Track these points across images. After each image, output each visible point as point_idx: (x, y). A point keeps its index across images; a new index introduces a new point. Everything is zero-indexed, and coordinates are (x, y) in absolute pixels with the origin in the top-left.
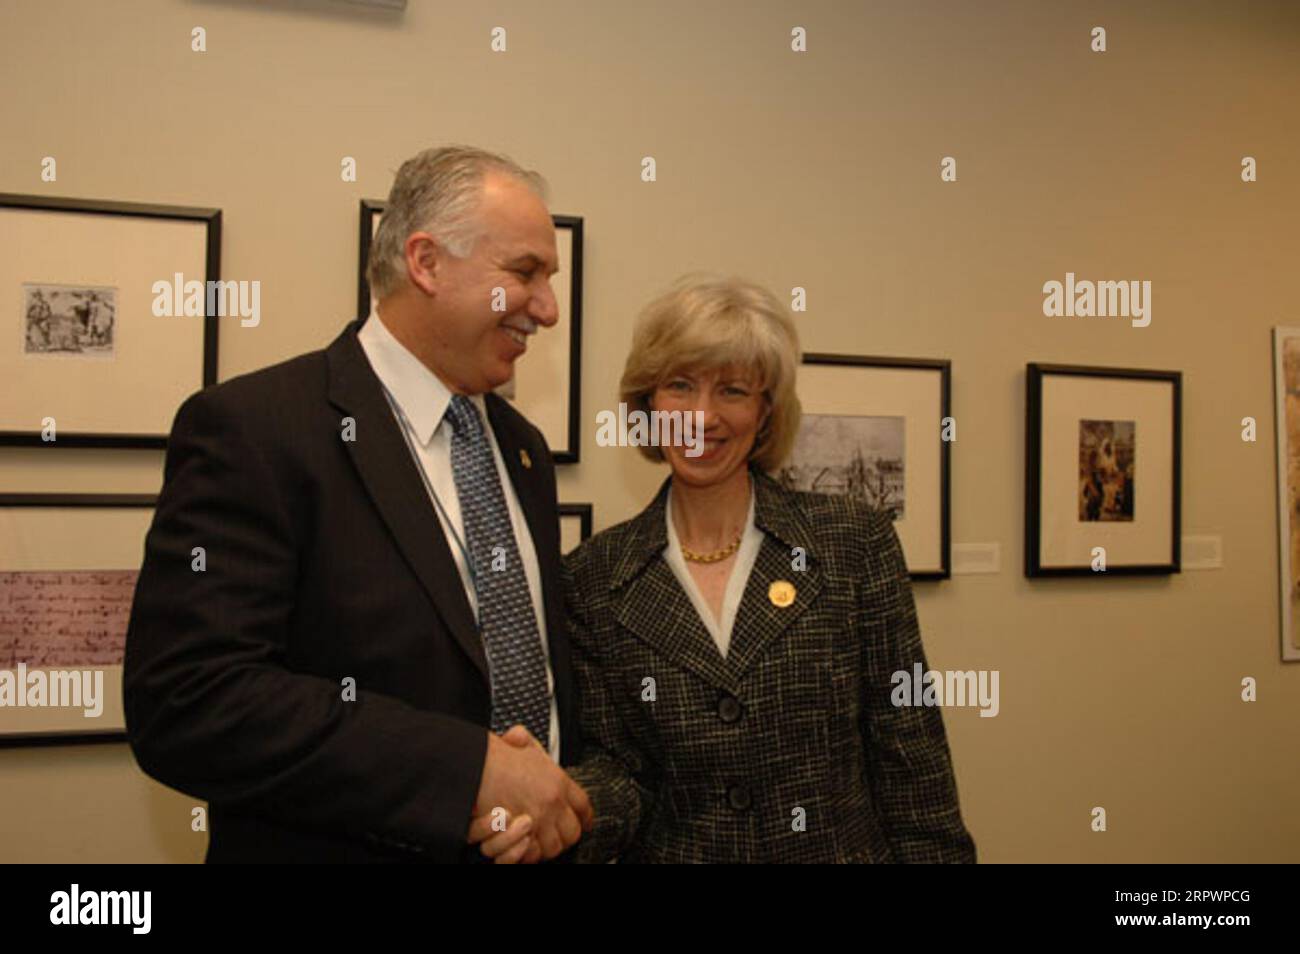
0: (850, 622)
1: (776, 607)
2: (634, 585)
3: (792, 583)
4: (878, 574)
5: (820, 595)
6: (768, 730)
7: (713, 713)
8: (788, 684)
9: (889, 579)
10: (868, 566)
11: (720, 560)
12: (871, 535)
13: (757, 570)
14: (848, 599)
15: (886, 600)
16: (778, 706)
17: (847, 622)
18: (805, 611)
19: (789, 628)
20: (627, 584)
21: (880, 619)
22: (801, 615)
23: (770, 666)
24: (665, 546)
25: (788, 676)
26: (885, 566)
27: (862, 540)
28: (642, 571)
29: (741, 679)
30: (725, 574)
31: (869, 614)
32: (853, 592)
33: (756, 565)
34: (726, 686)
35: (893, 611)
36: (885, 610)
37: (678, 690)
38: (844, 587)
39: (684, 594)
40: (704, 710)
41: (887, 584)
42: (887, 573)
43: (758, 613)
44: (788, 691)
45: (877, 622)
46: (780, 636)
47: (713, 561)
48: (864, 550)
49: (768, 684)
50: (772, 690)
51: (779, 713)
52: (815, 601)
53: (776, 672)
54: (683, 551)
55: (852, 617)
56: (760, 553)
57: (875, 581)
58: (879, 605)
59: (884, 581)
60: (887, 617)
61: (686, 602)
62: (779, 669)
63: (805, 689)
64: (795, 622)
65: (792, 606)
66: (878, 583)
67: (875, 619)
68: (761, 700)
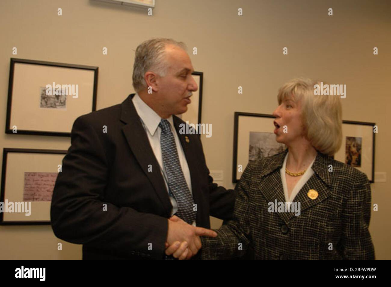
0: (337, 212)
1: (309, 198)
2: (267, 178)
3: (318, 192)
4: (355, 197)
5: (328, 198)
6: (297, 240)
7: (280, 228)
8: (306, 226)
9: (359, 200)
10: (352, 193)
11: (296, 176)
12: (356, 183)
13: (307, 184)
14: (339, 203)
15: (356, 208)
16: (301, 233)
17: (336, 211)
18: (320, 203)
19: (312, 207)
20: (265, 176)
21: (353, 214)
22: (318, 204)
23: (301, 218)
24: (281, 167)
25: (307, 223)
26: (359, 195)
27: (352, 183)
28: (271, 174)
29: (290, 219)
30: (296, 181)
31: (349, 211)
32: (341, 201)
33: (307, 182)
34: (284, 220)
35: (358, 212)
36: (355, 211)
37: (270, 216)
38: (339, 199)
39: (282, 184)
40: (277, 225)
41: (358, 202)
42: (359, 198)
43: (302, 199)
44: (306, 229)
45: (352, 215)
46: (307, 209)
47: (294, 176)
48: (352, 187)
49: (299, 224)
50: (300, 227)
51: (301, 235)
52: (324, 200)
53: (303, 221)
54: (286, 169)
55: (339, 210)
56: (311, 178)
57: (353, 199)
58: (353, 209)
59: (357, 200)
60: (356, 214)
61: (281, 187)
62: (304, 220)
63: (313, 230)
64: (315, 205)
65: (315, 200)
66: (354, 201)
67: (351, 214)
68: (296, 229)
